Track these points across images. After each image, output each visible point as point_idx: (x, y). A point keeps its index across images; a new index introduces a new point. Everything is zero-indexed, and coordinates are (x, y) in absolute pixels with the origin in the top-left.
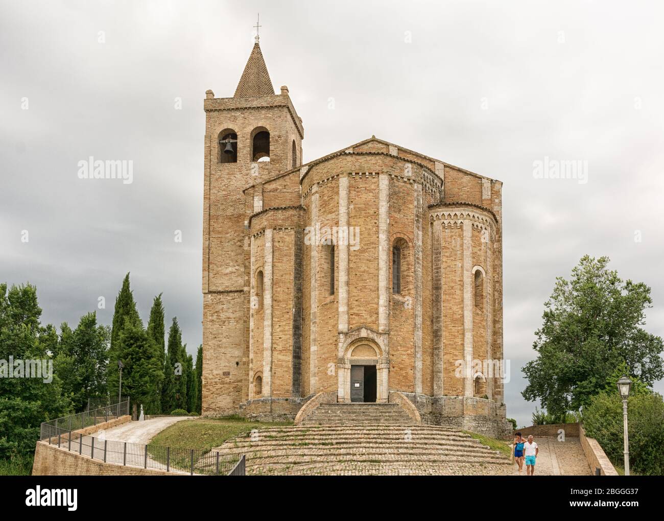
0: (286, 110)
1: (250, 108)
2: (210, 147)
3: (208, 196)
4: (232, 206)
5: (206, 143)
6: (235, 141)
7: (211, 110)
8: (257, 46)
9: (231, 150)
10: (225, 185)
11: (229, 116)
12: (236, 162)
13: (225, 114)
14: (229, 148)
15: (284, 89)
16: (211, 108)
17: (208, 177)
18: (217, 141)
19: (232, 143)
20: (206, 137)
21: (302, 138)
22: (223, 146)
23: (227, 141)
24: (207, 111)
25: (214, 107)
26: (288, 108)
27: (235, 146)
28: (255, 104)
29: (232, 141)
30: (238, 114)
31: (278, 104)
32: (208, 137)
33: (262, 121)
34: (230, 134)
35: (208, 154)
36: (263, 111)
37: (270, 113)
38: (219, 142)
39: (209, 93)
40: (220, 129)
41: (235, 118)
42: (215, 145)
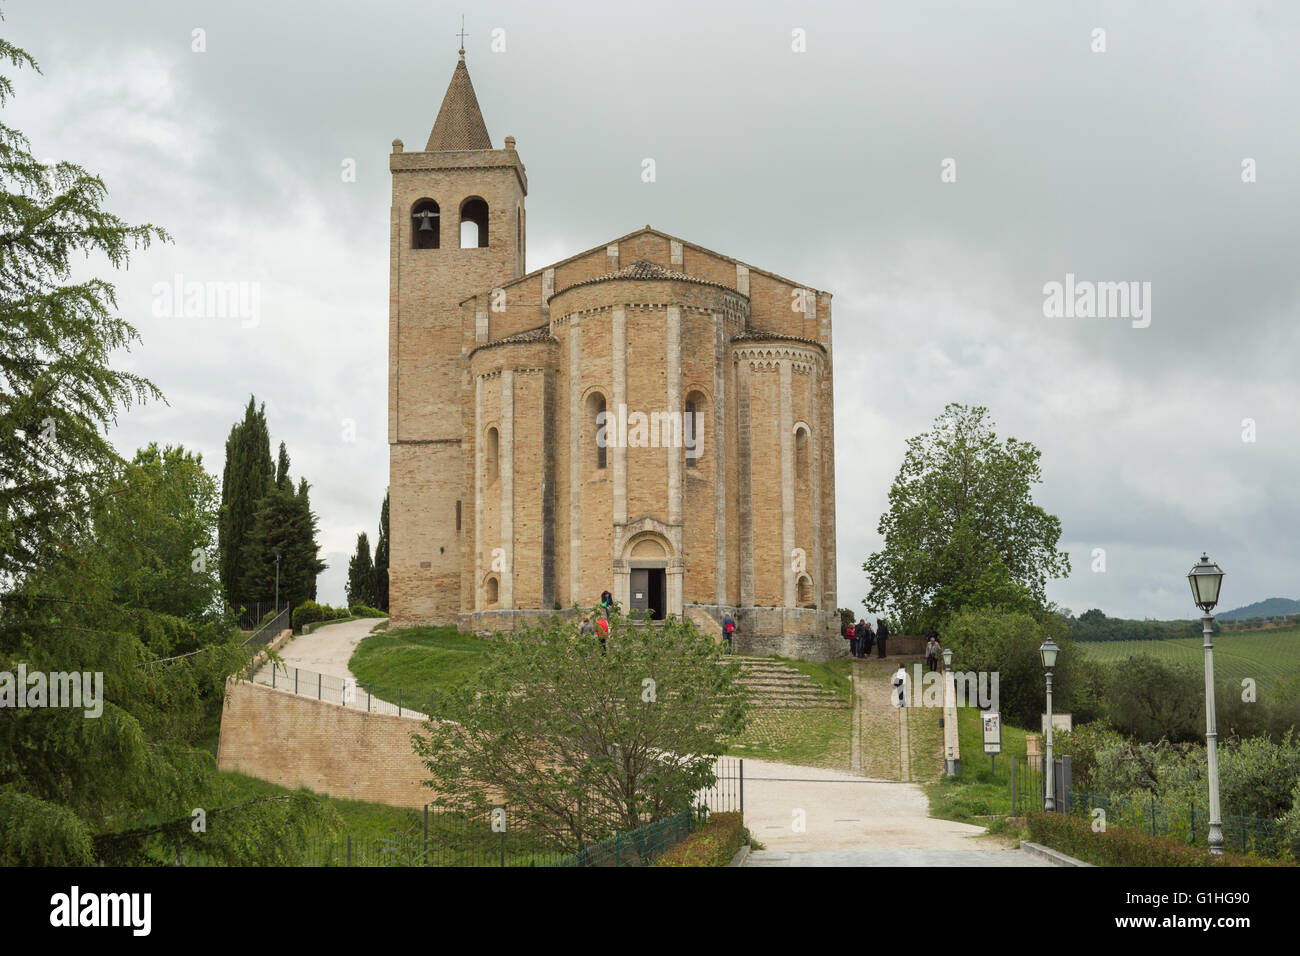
0: (512, 172)
1: (459, 168)
2: (398, 224)
3: (396, 298)
4: (432, 313)
5: (392, 219)
6: (436, 215)
7: (401, 171)
8: (462, 65)
9: (430, 228)
10: (421, 282)
11: (427, 178)
12: (438, 248)
13: (421, 176)
14: (425, 226)
15: (510, 142)
16: (399, 167)
17: (397, 269)
18: (409, 216)
19: (431, 218)
20: (392, 209)
21: (525, 194)
22: (416, 223)
23: (423, 215)
24: (394, 171)
25: (403, 166)
26: (516, 169)
27: (435, 222)
28: (467, 162)
29: (430, 215)
30: (441, 176)
31: (500, 165)
32: (396, 210)
33: (478, 187)
34: (427, 205)
35: (396, 235)
36: (479, 174)
37: (490, 177)
38: (412, 217)
39: (398, 144)
40: (413, 198)
41: (437, 182)
42: (407, 222)
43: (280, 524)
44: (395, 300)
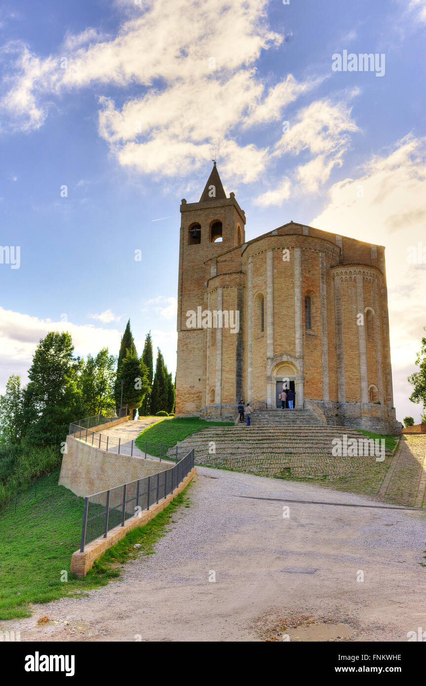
0: (233, 207)
1: (209, 208)
2: (183, 235)
4: (197, 273)
5: (181, 233)
6: (200, 230)
7: (185, 212)
8: (215, 168)
9: (197, 235)
10: (192, 259)
11: (196, 214)
12: (200, 243)
13: (193, 213)
14: (195, 235)
15: (232, 195)
16: (184, 210)
17: (182, 254)
18: (187, 230)
21: (245, 223)
23: (194, 230)
24: (182, 212)
25: (186, 210)
26: (234, 206)
27: (199, 233)
28: (213, 205)
29: (197, 230)
30: (202, 212)
31: (229, 204)
32: (182, 229)
33: (219, 215)
34: (196, 226)
35: (182, 239)
36: (218, 210)
37: (223, 210)
38: (190, 232)
39: (184, 201)
40: (189, 223)
41: (200, 215)
42: (187, 233)
43: (129, 368)
44: (181, 268)
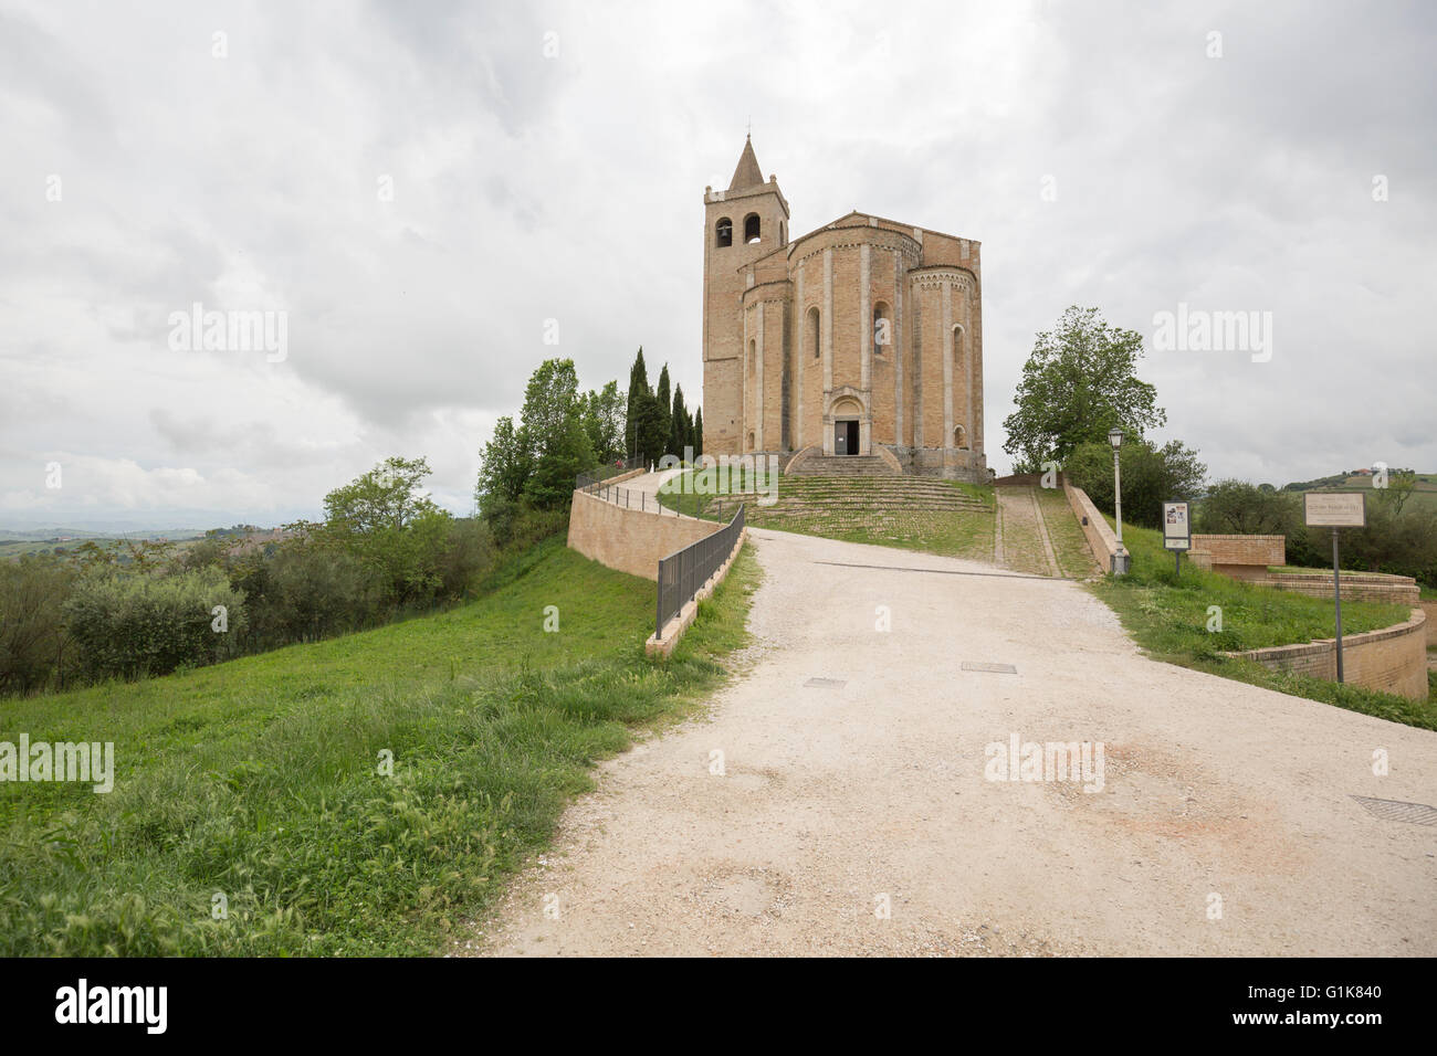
0: (773, 195)
1: (743, 197)
2: (709, 234)
4: (728, 285)
5: (705, 231)
6: (730, 227)
7: (710, 204)
8: (749, 143)
9: (727, 235)
10: (722, 266)
11: (725, 206)
12: (731, 245)
13: (722, 205)
14: (725, 234)
15: (773, 178)
16: (709, 201)
17: (708, 261)
18: (715, 229)
19: (727, 229)
20: (706, 226)
21: (788, 218)
22: (720, 232)
23: (723, 228)
24: (706, 205)
25: (712, 200)
26: (776, 194)
27: (730, 231)
28: (747, 193)
29: (727, 227)
30: (733, 203)
31: (767, 191)
32: (707, 227)
33: (753, 207)
34: (726, 222)
35: (707, 240)
36: (754, 199)
37: (760, 200)
38: (717, 229)
39: (708, 188)
40: (716, 219)
41: (730, 208)
42: (714, 232)
43: (643, 410)
44: (707, 278)
